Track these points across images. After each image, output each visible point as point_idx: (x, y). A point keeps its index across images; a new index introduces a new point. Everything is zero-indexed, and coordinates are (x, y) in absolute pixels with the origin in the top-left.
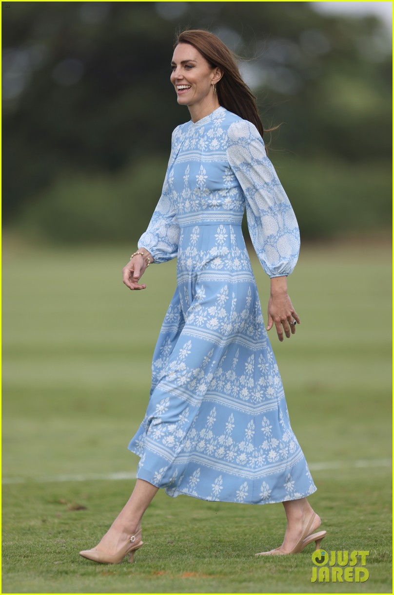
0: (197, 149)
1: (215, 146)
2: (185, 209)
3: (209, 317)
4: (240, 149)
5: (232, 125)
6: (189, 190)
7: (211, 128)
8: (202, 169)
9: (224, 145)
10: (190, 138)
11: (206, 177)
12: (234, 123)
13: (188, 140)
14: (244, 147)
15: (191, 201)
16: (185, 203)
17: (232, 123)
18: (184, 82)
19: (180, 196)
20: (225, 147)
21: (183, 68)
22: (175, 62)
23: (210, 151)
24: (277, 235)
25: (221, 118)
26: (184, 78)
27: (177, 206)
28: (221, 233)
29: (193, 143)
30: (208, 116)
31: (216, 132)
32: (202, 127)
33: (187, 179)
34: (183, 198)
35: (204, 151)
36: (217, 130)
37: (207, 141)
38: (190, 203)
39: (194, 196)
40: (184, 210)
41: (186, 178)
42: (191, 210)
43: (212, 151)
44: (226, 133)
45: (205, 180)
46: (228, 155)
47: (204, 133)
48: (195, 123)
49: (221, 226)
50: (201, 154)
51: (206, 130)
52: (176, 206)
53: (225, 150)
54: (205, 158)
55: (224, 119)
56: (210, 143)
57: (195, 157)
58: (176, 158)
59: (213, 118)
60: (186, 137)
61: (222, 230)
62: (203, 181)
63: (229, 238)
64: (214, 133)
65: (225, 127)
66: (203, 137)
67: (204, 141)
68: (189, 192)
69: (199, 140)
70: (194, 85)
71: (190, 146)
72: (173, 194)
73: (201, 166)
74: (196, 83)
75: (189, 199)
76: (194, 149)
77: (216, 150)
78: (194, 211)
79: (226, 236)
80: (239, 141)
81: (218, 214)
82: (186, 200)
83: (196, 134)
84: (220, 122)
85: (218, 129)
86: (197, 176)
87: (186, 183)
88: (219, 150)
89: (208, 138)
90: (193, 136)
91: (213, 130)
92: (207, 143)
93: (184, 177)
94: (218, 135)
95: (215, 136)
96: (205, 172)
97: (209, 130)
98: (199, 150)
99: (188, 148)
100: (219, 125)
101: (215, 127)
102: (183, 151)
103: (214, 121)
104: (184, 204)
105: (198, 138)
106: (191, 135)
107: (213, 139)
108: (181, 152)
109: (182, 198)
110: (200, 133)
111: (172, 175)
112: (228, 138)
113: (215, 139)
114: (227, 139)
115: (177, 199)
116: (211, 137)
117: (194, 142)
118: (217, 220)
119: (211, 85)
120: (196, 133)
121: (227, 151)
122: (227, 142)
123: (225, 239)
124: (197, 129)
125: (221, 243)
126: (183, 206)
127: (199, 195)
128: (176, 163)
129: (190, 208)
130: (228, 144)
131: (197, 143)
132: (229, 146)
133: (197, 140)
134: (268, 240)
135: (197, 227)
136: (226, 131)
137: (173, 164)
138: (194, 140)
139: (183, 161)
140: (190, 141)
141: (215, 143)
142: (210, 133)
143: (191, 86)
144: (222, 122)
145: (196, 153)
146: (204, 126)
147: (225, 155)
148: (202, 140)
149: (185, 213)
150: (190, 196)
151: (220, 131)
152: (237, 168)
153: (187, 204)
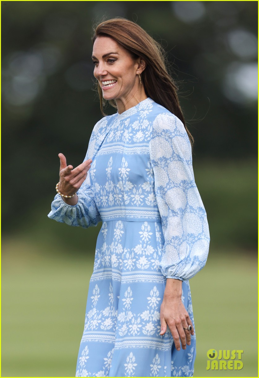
0: (121, 140)
1: (139, 138)
2: (109, 202)
3: (144, 323)
4: (162, 141)
5: (158, 116)
6: (112, 183)
7: (137, 120)
8: (124, 162)
9: (148, 137)
10: (115, 129)
11: (128, 170)
12: (160, 115)
13: (113, 132)
14: (167, 140)
15: (115, 194)
16: (109, 196)
17: (158, 114)
18: (109, 77)
19: (103, 189)
20: (149, 139)
21: (106, 63)
22: (96, 57)
23: (133, 143)
24: (197, 237)
25: (148, 110)
26: (109, 73)
27: (100, 198)
28: (146, 230)
29: (118, 135)
30: (134, 107)
31: (142, 124)
32: (128, 118)
33: (109, 172)
34: (107, 191)
35: (128, 143)
36: (142, 122)
37: (132, 132)
38: (114, 197)
39: (117, 190)
40: (107, 203)
41: (109, 170)
42: (114, 203)
43: (136, 143)
44: (151, 125)
45: (127, 173)
46: (150, 147)
47: (129, 125)
48: (120, 114)
49: (146, 224)
50: (124, 146)
51: (132, 122)
52: (98, 199)
53: (148, 142)
54: (128, 150)
55: (151, 111)
56: (135, 135)
57: (119, 149)
58: (98, 150)
59: (140, 109)
60: (111, 129)
61: (147, 227)
62: (126, 173)
63: (154, 236)
64: (139, 125)
65: (151, 118)
66: (128, 128)
67: (128, 133)
68: (112, 185)
69: (124, 131)
70: (120, 79)
71: (114, 138)
72: (94, 186)
73: (123, 159)
74: (121, 77)
75: (113, 192)
76: (118, 141)
77: (140, 142)
78: (118, 205)
79: (151, 234)
80: (163, 133)
81: (142, 210)
82: (109, 193)
83: (121, 126)
84: (146, 114)
85: (144, 121)
86: (119, 169)
87: (109, 176)
88: (143, 141)
89: (133, 129)
90: (118, 127)
91: (138, 121)
92: (131, 135)
93: (107, 170)
94: (144, 127)
95: (140, 128)
96: (126, 164)
97: (135, 122)
98: (123, 142)
99: (113, 140)
100: (145, 117)
101: (141, 118)
102: (106, 143)
103: (141, 112)
104: (108, 198)
105: (123, 130)
106: (116, 127)
107: (138, 131)
108: (105, 144)
109: (105, 191)
110: (126, 124)
111: (94, 166)
112: (153, 129)
113: (140, 131)
114: (151, 130)
115: (100, 191)
116: (136, 129)
117: (118, 133)
118: (141, 216)
119: (137, 75)
120: (121, 124)
121: (150, 143)
122: (152, 133)
123: (150, 237)
124: (122, 120)
125: (145, 240)
126: (107, 200)
127: (122, 190)
128: (98, 154)
129: (113, 201)
130: (152, 136)
131: (122, 134)
132: (153, 138)
133: (122, 132)
134: (173, 241)
135: (120, 222)
136: (152, 123)
137: (95, 155)
138: (119, 132)
139: (106, 153)
140: (114, 133)
141: (140, 135)
142: (135, 125)
143: (116, 81)
144: (148, 113)
145: (119, 145)
146: (129, 117)
147: (148, 146)
148: (126, 131)
149: (109, 207)
150: (113, 189)
151: (146, 123)
152: (155, 162)
153: (111, 198)
